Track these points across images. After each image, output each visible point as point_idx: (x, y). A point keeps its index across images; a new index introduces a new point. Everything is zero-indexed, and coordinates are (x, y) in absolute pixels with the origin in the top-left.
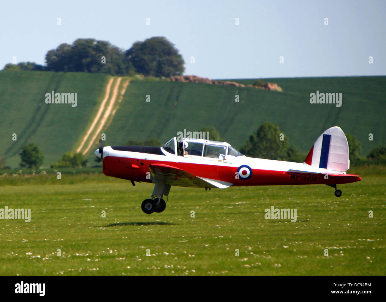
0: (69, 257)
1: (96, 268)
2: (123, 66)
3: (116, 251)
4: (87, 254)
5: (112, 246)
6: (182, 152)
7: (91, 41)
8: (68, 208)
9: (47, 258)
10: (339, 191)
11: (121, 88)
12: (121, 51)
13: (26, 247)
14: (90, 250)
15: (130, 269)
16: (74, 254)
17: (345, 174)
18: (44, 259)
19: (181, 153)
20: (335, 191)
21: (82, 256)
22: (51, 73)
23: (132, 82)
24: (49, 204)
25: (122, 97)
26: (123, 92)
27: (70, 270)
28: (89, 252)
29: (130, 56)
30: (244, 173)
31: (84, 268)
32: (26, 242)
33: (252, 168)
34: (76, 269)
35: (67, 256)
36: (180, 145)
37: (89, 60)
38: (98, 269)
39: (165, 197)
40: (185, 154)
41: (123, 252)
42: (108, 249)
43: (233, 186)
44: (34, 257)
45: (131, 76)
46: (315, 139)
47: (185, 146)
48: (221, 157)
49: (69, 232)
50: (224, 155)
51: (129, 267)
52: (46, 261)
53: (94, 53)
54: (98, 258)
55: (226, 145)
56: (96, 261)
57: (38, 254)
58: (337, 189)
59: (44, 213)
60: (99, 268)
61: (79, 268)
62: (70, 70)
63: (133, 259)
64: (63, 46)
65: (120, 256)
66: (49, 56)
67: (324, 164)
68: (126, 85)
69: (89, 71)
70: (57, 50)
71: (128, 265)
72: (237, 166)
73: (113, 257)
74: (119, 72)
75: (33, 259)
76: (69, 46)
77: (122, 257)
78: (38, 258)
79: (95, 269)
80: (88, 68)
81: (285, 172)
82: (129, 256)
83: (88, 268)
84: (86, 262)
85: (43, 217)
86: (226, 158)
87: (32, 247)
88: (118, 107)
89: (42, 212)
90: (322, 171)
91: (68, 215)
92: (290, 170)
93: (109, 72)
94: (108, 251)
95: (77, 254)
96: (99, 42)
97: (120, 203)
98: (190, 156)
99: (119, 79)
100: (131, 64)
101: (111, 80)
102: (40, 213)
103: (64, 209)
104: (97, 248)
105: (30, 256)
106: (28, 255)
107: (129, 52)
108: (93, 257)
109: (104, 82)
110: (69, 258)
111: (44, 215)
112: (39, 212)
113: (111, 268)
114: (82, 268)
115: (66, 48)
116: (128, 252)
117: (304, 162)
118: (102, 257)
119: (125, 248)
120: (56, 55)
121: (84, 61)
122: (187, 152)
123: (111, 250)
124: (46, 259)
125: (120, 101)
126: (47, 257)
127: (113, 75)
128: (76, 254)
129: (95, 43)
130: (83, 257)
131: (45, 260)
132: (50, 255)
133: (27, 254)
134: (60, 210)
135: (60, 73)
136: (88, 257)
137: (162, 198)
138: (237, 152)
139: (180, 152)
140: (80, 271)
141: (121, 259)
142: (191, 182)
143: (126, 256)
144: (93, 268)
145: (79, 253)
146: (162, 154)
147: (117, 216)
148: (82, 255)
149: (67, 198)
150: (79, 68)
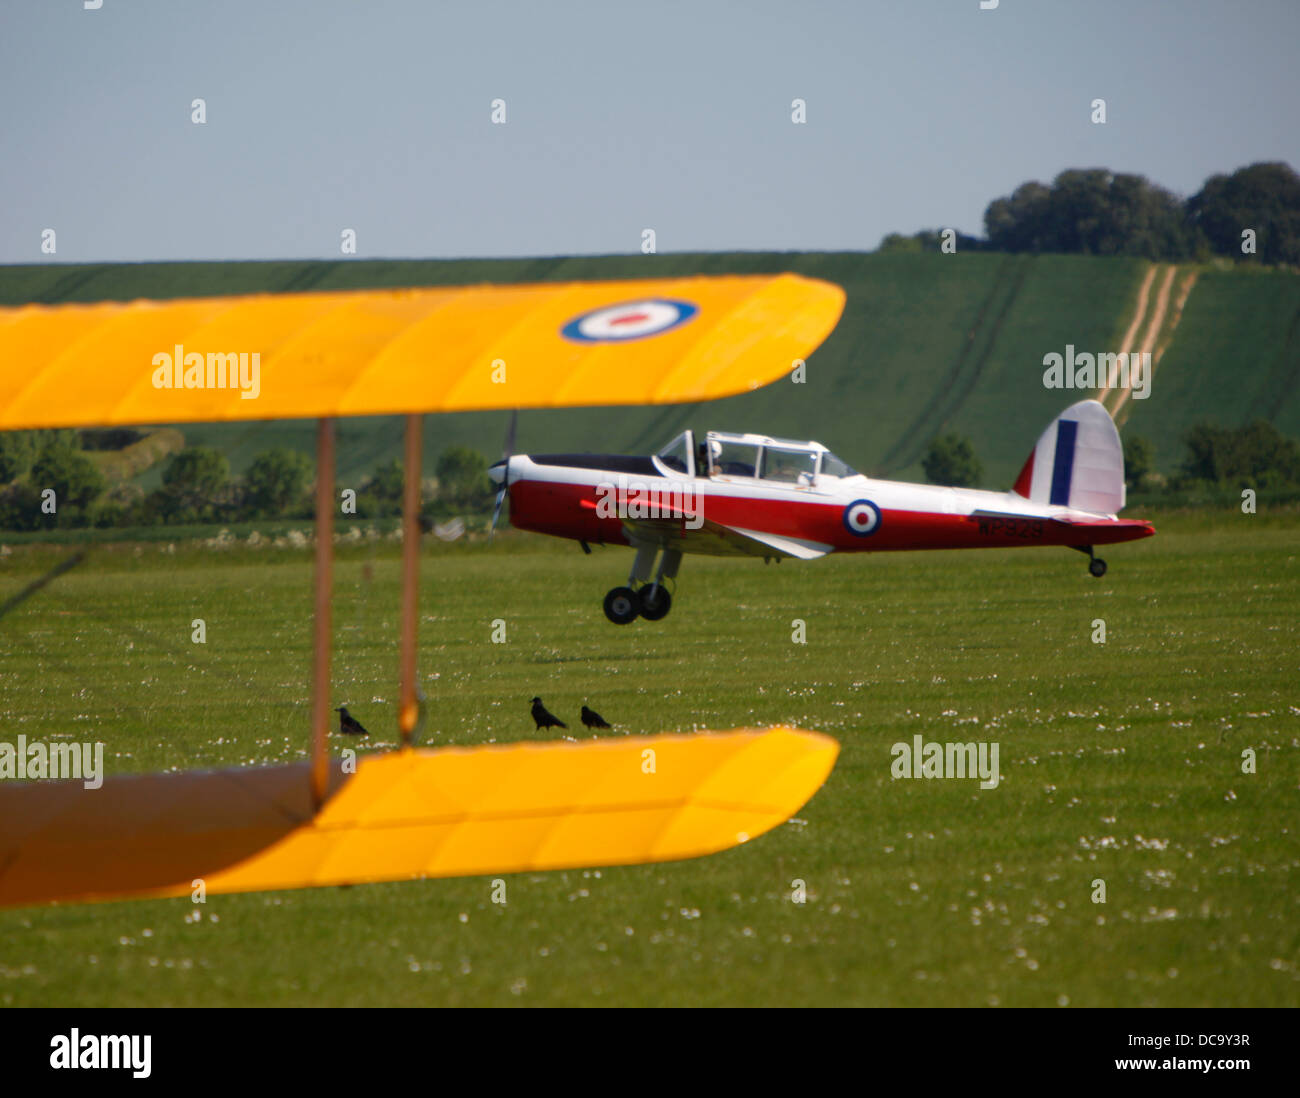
0: (1050, 720)
1: (1119, 748)
2: (1180, 237)
3: (1168, 704)
4: (1097, 714)
5: (1159, 691)
6: (707, 468)
7: (1097, 175)
8: (1047, 597)
9: (995, 725)
10: (1100, 562)
11: (1175, 291)
12: (1175, 200)
13: (942, 696)
14: (1103, 703)
15: (1204, 748)
16: (1064, 714)
17: (1115, 518)
18: (988, 726)
19: (702, 472)
20: (1089, 560)
21: (1083, 718)
22: (1000, 257)
23: (1203, 278)
24: (997, 587)
25: (1178, 317)
26: (1181, 303)
27: (1053, 753)
28: (1101, 707)
29: (1198, 213)
30: (862, 518)
31: (1089, 748)
32: (942, 684)
33: (881, 505)
34: (1069, 752)
35: (1045, 719)
36: (701, 451)
37: (1093, 222)
38: (1123, 750)
39: (668, 584)
40: (714, 474)
41: (1188, 707)
42: (1150, 699)
43: (835, 551)
44: (962, 721)
45: (1200, 261)
46: (1039, 431)
47: (713, 451)
48: (802, 479)
49: (1048, 658)
50: (811, 475)
51: (1202, 746)
52: (992, 732)
53: (1105, 204)
54: (1124, 722)
55: (817, 449)
56: (1118, 730)
57: (972, 713)
58: (1096, 556)
59: (987, 610)
60: (1126, 748)
61: (1078, 749)
62: (1047, 248)
63: (1211, 724)
64: (1028, 189)
65: (1178, 717)
66: (992, 214)
67: (1060, 495)
68: (1188, 284)
69: (1096, 250)
70: (1014, 199)
71: (1200, 739)
72: (845, 501)
73: (1163, 719)
74: (1171, 253)
75: (959, 726)
76: (1044, 188)
77: (1185, 718)
78: (972, 723)
79: (1115, 751)
80: (1092, 243)
81: (965, 516)
82: (1201, 716)
83: (1099, 748)
84: (1094, 732)
85: (984, 620)
86: (816, 482)
87: (957, 697)
88: (1169, 342)
89: (981, 607)
90: (1056, 512)
91: (1046, 614)
92: (977, 511)
93: (1146, 252)
94: (1150, 706)
95: (1071, 714)
96: (1118, 177)
97: (1176, 584)
98: (726, 477)
99: (1171, 272)
100: (1200, 231)
101: (1151, 274)
102: (976, 610)
103: (1035, 601)
104: (1121, 698)
105: (953, 718)
106: (947, 716)
107: (1195, 202)
108: (1111, 720)
109: (1134, 278)
110: (1050, 724)
111: (984, 615)
112: (972, 607)
113: (1157, 747)
114: (1084, 748)
115: (1037, 194)
116: (1199, 707)
117: (1013, 492)
118: (1135, 720)
119: (1191, 698)
120: (1012, 211)
121: (1081, 225)
122: (718, 468)
123: (1156, 702)
124: (992, 727)
125: (1174, 325)
126: (996, 722)
127: (1154, 260)
128: (1067, 714)
129: (1110, 180)
130: (1086, 721)
131: (989, 729)
132: (1003, 716)
133: (946, 713)
134: (1026, 602)
135: (1023, 257)
136: (1101, 719)
137: (661, 584)
138: (844, 467)
139: (702, 467)
140: (1079, 756)
141: (1181, 724)
142: (724, 544)
143: (1196, 719)
144: (1112, 749)
145: (1074, 712)
146: (656, 473)
147: (1170, 618)
148: (1083, 715)
149: (1042, 572)
150: (1069, 243)
